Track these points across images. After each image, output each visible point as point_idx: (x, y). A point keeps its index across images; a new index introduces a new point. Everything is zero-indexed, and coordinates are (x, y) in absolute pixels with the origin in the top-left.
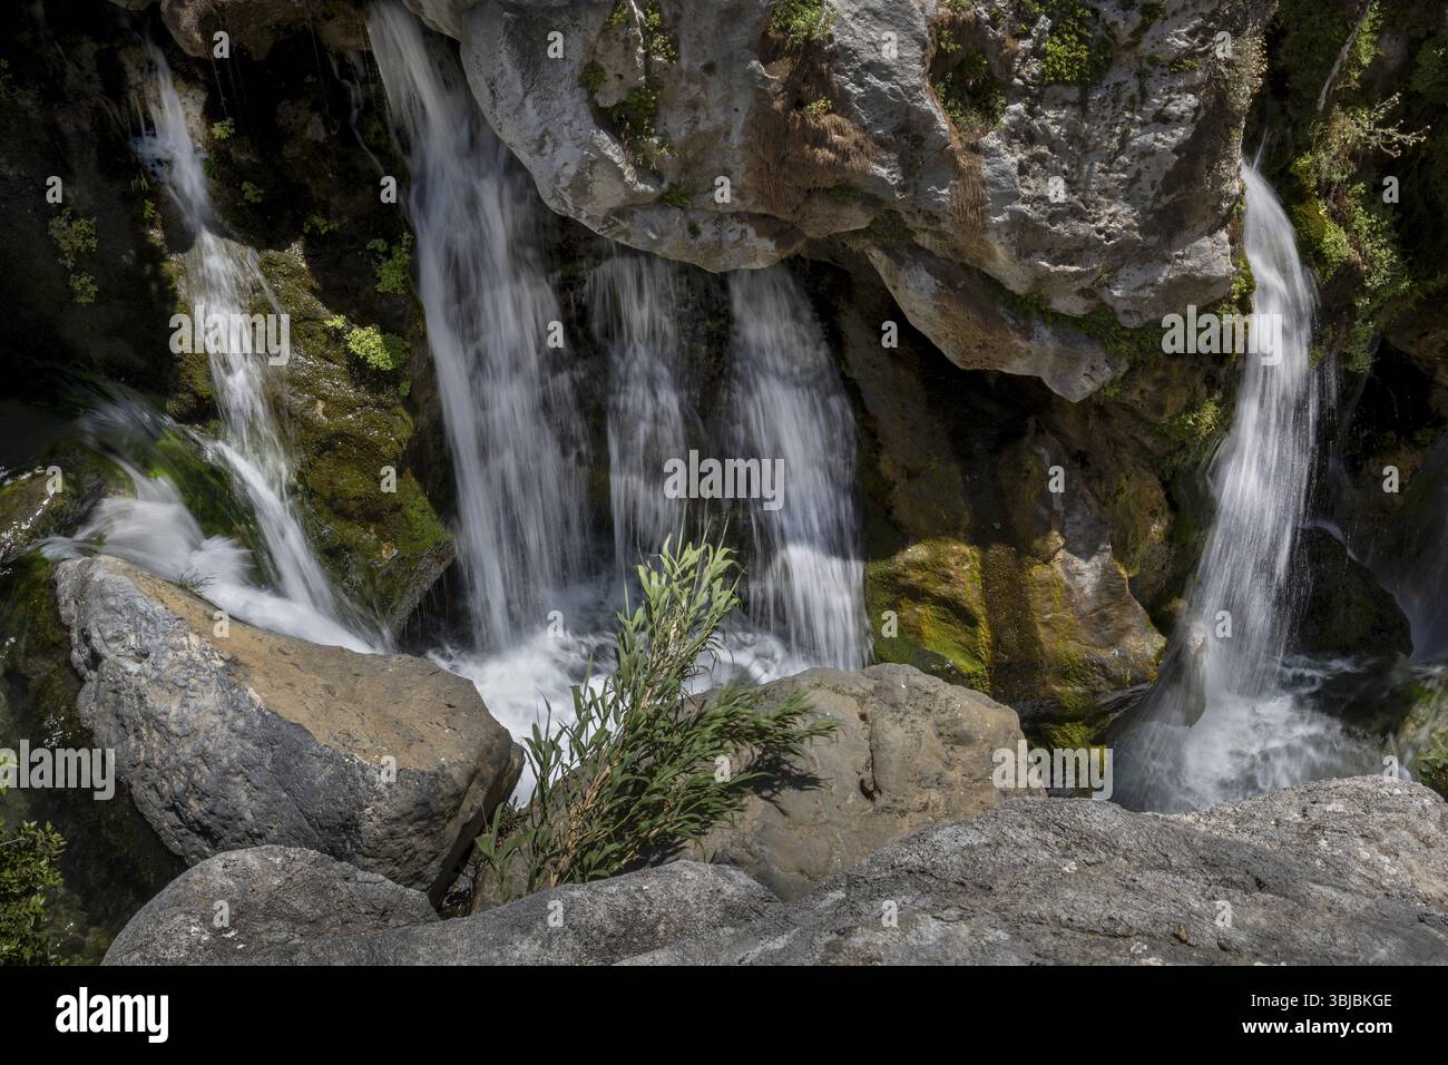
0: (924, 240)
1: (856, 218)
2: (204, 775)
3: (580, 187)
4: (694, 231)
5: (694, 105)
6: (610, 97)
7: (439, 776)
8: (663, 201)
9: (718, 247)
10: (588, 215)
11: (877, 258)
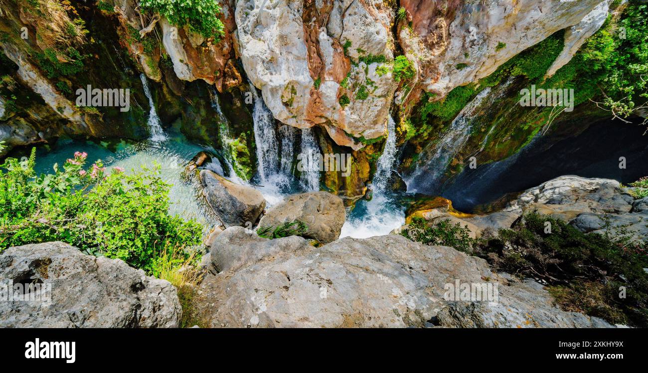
0: (334, 124)
1: (324, 120)
2: (222, 204)
3: (280, 115)
4: (297, 122)
5: (298, 102)
6: (285, 100)
7: (255, 206)
8: (293, 117)
9: (300, 125)
10: (281, 119)
11: (327, 127)
